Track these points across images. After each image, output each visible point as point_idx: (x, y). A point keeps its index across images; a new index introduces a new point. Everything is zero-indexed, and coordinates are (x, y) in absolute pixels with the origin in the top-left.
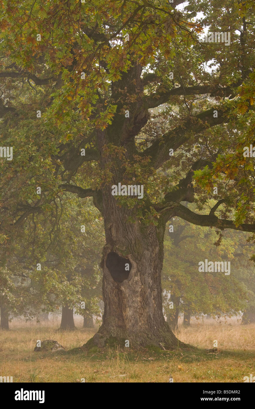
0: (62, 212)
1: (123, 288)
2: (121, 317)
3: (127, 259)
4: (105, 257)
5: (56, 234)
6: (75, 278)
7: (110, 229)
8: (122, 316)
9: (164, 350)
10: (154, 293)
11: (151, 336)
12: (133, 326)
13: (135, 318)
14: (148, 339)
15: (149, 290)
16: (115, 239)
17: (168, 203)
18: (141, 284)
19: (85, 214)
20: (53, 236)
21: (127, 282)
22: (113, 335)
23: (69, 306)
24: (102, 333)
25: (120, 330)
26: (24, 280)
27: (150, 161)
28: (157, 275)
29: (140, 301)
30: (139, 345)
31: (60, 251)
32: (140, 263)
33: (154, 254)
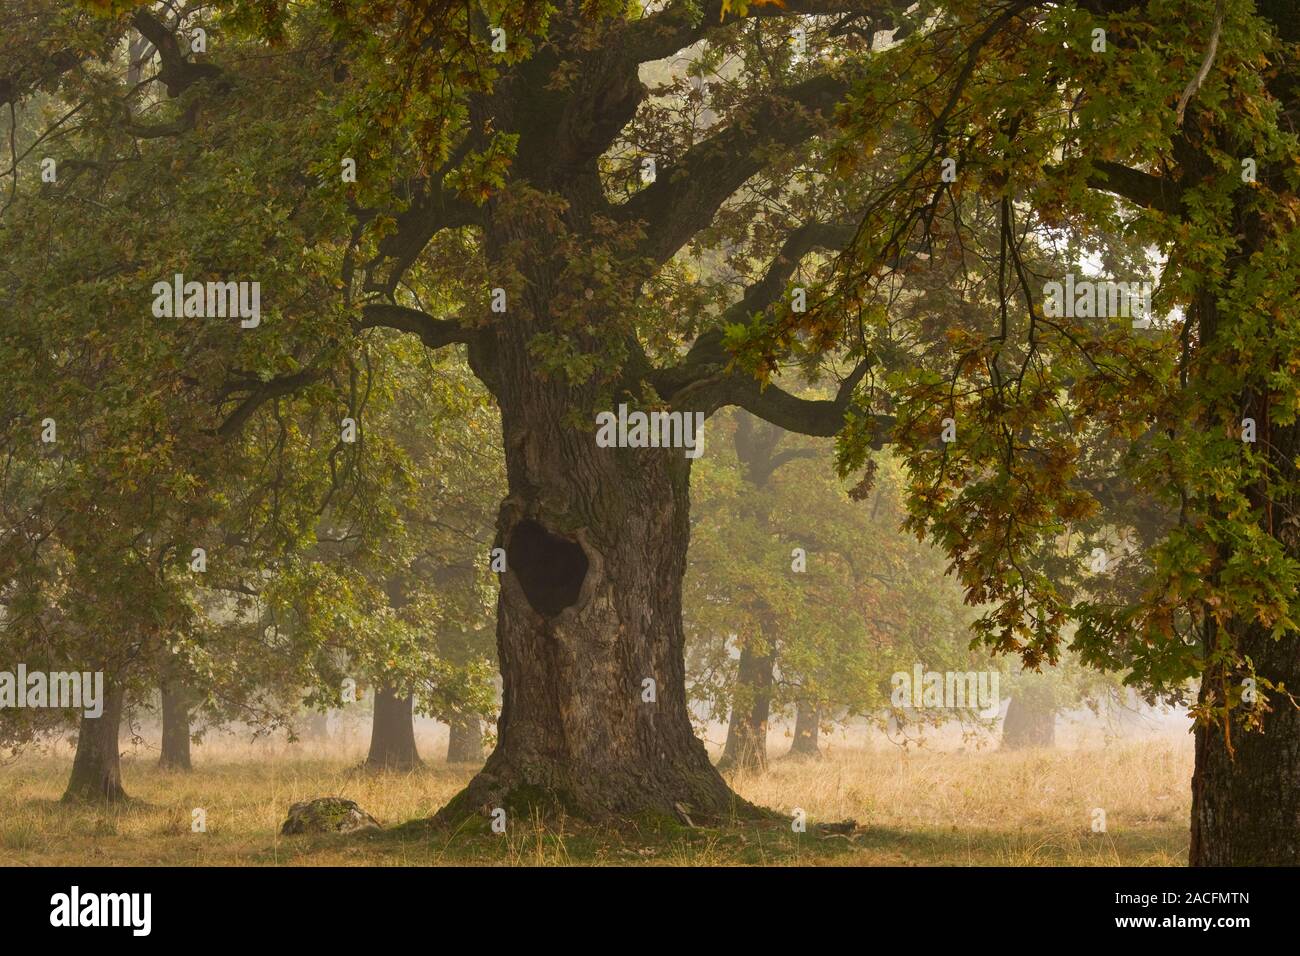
0: (369, 385)
1: (560, 634)
2: (555, 723)
3: (573, 541)
4: (505, 536)
5: (351, 455)
6: (416, 594)
7: (521, 448)
8: (559, 722)
9: (688, 825)
10: (658, 648)
11: (650, 780)
12: (594, 750)
13: (597, 725)
14: (638, 792)
15: (643, 639)
16: (537, 480)
17: (701, 366)
18: (617, 622)
19: (445, 391)
20: (339, 463)
21: (574, 614)
22: (529, 779)
23: (396, 689)
24: (494, 774)
25: (553, 763)
26: (248, 603)
27: (643, 235)
28: (670, 591)
29: (614, 674)
30: (613, 811)
31: (365, 512)
32: (615, 556)
33: (660, 527)
